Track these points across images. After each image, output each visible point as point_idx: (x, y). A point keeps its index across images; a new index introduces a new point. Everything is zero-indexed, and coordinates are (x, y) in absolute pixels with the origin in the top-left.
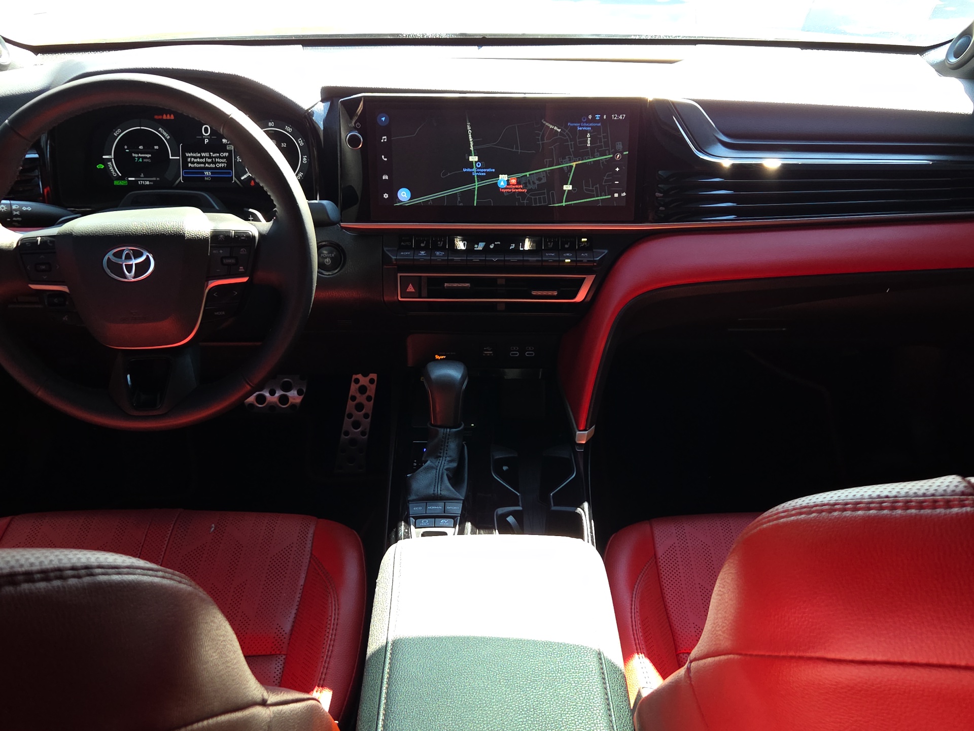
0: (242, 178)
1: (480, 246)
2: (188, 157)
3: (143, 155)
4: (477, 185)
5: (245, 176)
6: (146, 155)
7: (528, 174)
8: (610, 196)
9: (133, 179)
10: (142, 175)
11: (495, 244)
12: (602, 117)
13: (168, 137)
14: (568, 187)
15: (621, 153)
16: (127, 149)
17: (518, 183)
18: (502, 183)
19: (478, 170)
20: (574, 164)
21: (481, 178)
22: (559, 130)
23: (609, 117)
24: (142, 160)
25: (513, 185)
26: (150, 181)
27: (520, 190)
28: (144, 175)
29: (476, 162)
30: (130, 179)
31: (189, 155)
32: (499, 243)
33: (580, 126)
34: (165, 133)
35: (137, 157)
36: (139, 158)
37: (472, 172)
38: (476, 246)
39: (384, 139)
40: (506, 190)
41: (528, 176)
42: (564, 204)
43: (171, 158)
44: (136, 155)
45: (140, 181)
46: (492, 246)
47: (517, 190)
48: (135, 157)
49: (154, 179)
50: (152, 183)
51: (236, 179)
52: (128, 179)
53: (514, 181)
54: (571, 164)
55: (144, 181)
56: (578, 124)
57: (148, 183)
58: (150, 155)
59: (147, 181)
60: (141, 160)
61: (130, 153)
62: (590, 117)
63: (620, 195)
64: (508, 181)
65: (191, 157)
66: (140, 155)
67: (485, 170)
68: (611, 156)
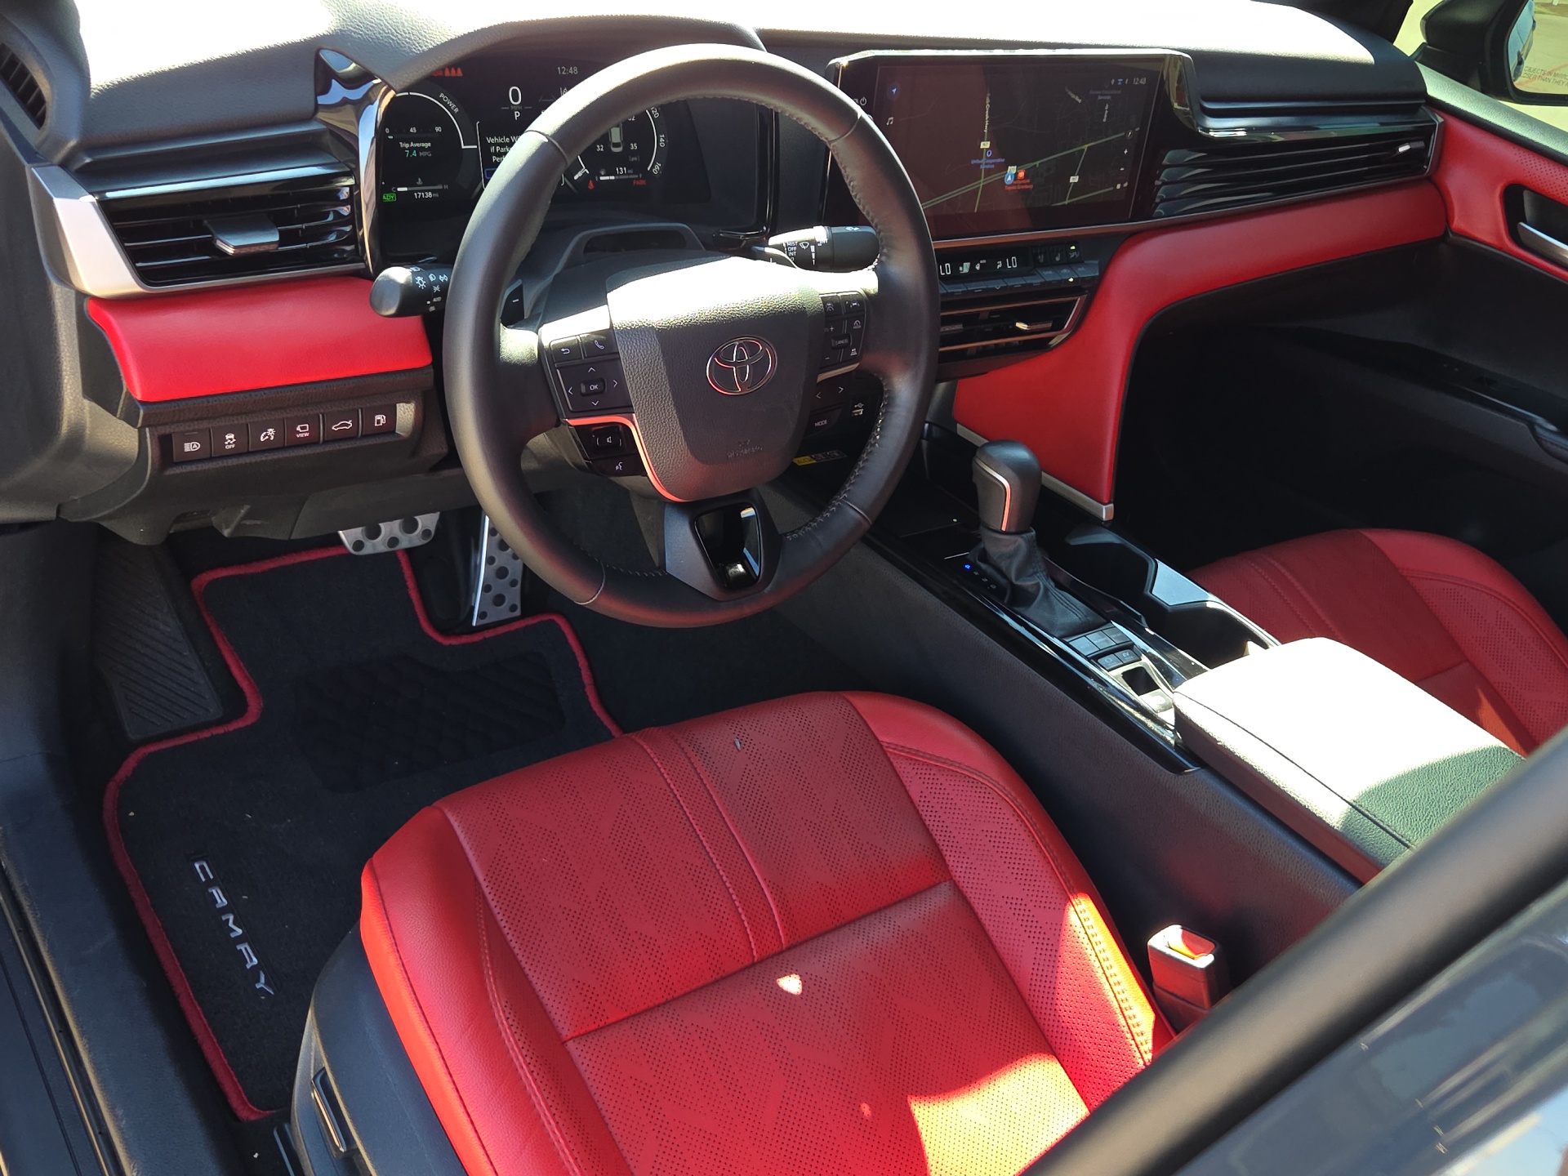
0: (576, 177)
1: (965, 268)
2: (491, 144)
3: (417, 145)
4: (982, 182)
5: (580, 174)
6: (423, 145)
7: (1037, 163)
8: (1111, 189)
9: (405, 189)
10: (420, 182)
11: (981, 264)
12: (1123, 82)
13: (456, 110)
14: (1074, 179)
15: (1133, 129)
16: (390, 134)
17: (1026, 176)
18: (1009, 178)
19: (988, 161)
20: (1086, 147)
21: (989, 172)
22: (1080, 101)
23: (1131, 81)
24: (417, 153)
25: (1020, 180)
26: (433, 191)
27: (1026, 187)
28: (422, 180)
29: (987, 149)
30: (399, 189)
31: (492, 141)
32: (984, 261)
33: (1101, 95)
34: (450, 103)
35: (409, 149)
36: (411, 149)
37: (980, 164)
38: (961, 269)
39: (891, 121)
40: (1014, 188)
41: (1038, 166)
42: (1066, 202)
43: (463, 147)
44: (407, 146)
45: (417, 191)
46: (978, 268)
47: (1023, 187)
48: (405, 148)
49: (440, 187)
50: (437, 195)
51: (566, 181)
52: (396, 190)
53: (1021, 174)
54: (1083, 147)
55: (424, 191)
56: (1099, 92)
57: (430, 195)
58: (429, 144)
59: (428, 191)
60: (414, 154)
61: (396, 142)
62: (1113, 82)
63: (1122, 186)
64: (1016, 174)
65: (496, 144)
66: (412, 144)
67: (994, 161)
68: (1123, 134)
